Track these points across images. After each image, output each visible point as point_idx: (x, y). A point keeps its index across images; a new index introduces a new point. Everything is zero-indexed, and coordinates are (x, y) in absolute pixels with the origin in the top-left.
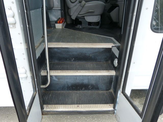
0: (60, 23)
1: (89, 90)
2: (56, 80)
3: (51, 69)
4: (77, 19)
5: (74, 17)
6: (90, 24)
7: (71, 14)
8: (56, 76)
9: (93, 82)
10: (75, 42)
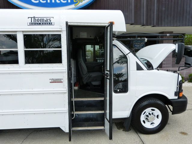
0: (76, 86)
1: (93, 121)
2: (77, 116)
3: (75, 111)
4: (87, 83)
5: (85, 83)
6: (95, 86)
7: (84, 81)
8: (77, 114)
9: (95, 117)
10: (86, 98)
